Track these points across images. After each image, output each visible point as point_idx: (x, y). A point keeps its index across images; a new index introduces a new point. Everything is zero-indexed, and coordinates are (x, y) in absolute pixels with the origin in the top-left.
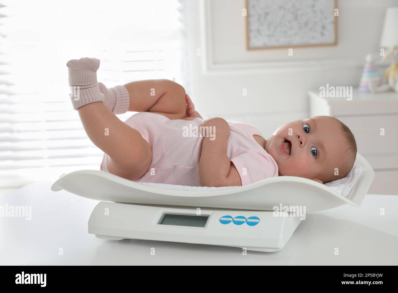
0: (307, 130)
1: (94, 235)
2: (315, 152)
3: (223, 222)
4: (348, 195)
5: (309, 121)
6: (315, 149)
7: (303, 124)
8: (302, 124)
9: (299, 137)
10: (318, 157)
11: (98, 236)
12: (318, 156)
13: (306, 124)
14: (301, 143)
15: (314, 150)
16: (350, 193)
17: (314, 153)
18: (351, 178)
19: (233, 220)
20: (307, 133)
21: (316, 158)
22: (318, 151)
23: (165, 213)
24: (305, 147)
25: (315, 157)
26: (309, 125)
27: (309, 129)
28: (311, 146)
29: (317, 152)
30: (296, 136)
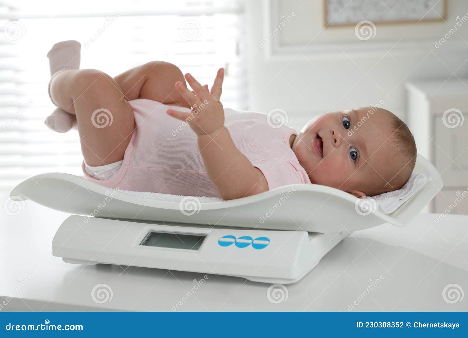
0: (347, 125)
1: (61, 258)
2: (355, 154)
3: (223, 244)
4: (395, 211)
5: (350, 113)
6: (355, 150)
7: (343, 116)
8: (341, 117)
9: (333, 134)
10: (357, 161)
11: (65, 260)
12: (358, 159)
13: (346, 117)
14: (336, 141)
15: (354, 152)
16: (397, 209)
17: (353, 155)
18: (407, 190)
19: (235, 241)
20: (346, 129)
21: (355, 162)
22: (358, 153)
23: (150, 232)
24: (341, 147)
25: (355, 160)
26: (350, 118)
27: (349, 123)
28: (350, 145)
29: (357, 155)
30: (330, 132)
